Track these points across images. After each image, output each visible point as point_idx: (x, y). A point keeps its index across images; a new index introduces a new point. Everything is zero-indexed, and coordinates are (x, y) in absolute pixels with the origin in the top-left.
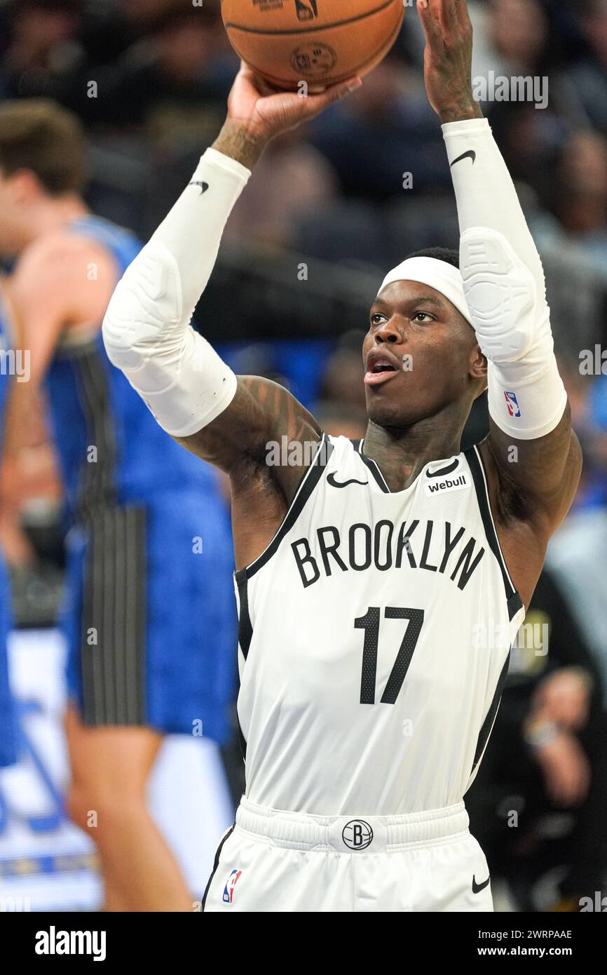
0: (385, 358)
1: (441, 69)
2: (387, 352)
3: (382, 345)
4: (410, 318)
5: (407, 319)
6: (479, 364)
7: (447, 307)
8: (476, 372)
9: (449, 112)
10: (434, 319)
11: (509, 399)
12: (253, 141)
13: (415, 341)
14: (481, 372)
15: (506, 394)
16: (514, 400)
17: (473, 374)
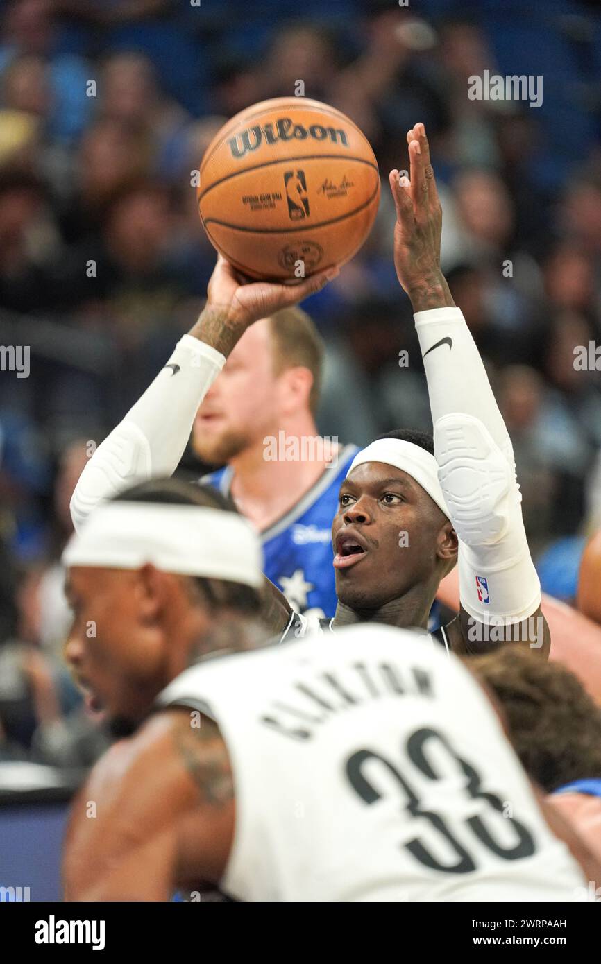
0: (353, 538)
1: (411, 245)
2: (355, 532)
3: (350, 525)
4: (378, 498)
5: (376, 500)
6: (446, 545)
7: (415, 488)
8: (443, 553)
9: (419, 290)
10: (402, 500)
11: (480, 584)
12: (232, 327)
13: (383, 522)
14: (449, 553)
15: (478, 579)
16: (485, 585)
17: (440, 554)
